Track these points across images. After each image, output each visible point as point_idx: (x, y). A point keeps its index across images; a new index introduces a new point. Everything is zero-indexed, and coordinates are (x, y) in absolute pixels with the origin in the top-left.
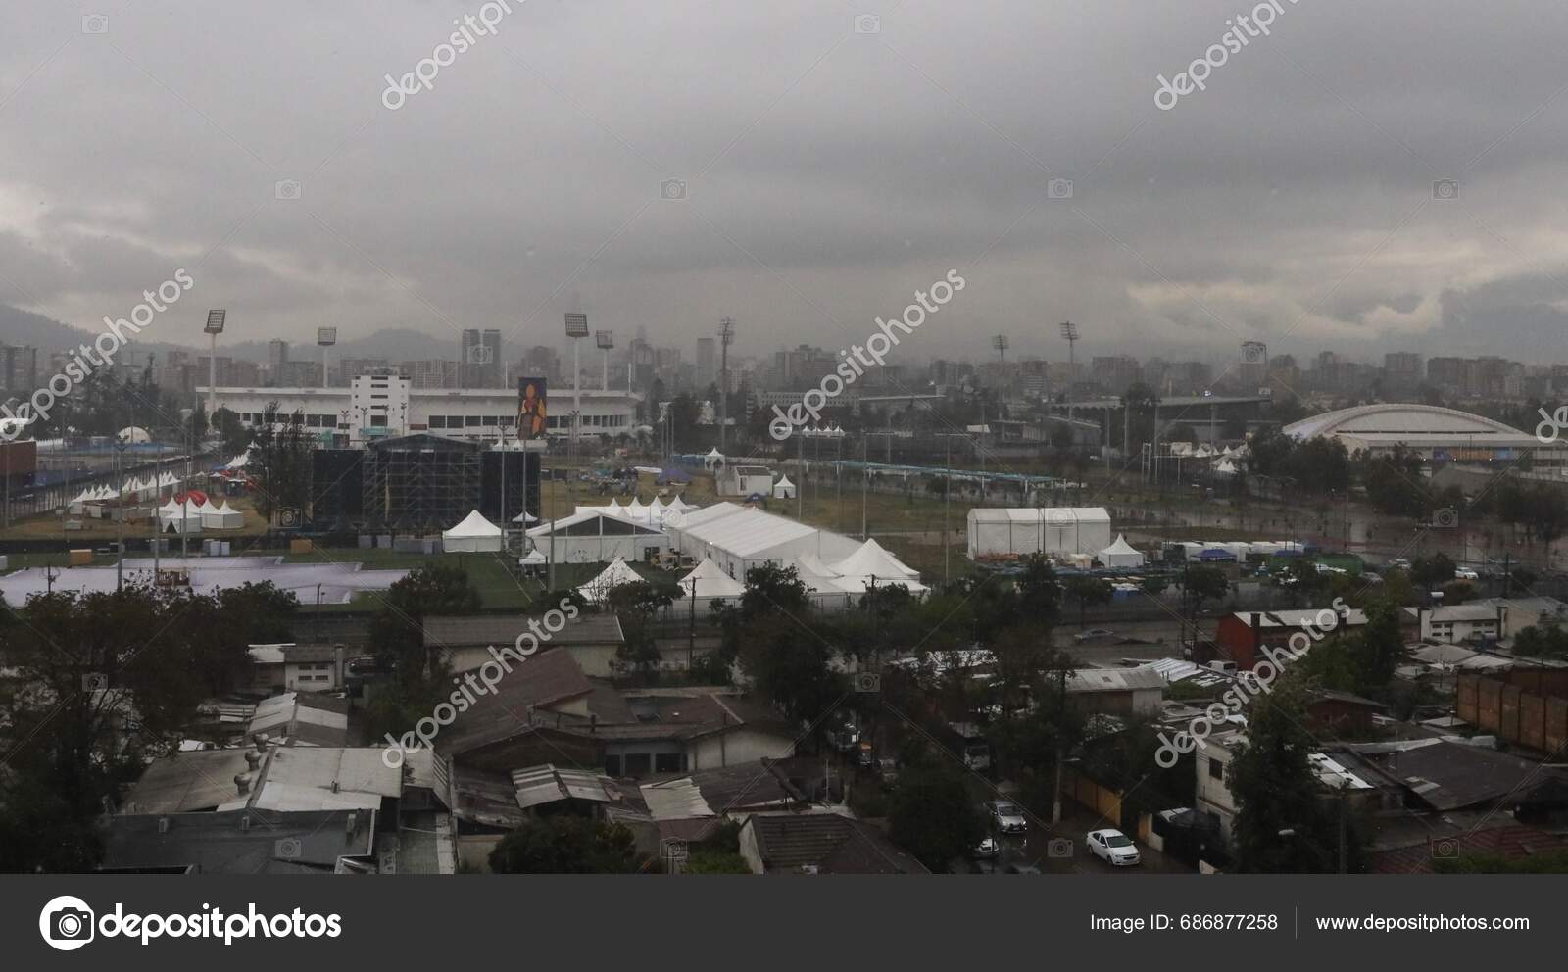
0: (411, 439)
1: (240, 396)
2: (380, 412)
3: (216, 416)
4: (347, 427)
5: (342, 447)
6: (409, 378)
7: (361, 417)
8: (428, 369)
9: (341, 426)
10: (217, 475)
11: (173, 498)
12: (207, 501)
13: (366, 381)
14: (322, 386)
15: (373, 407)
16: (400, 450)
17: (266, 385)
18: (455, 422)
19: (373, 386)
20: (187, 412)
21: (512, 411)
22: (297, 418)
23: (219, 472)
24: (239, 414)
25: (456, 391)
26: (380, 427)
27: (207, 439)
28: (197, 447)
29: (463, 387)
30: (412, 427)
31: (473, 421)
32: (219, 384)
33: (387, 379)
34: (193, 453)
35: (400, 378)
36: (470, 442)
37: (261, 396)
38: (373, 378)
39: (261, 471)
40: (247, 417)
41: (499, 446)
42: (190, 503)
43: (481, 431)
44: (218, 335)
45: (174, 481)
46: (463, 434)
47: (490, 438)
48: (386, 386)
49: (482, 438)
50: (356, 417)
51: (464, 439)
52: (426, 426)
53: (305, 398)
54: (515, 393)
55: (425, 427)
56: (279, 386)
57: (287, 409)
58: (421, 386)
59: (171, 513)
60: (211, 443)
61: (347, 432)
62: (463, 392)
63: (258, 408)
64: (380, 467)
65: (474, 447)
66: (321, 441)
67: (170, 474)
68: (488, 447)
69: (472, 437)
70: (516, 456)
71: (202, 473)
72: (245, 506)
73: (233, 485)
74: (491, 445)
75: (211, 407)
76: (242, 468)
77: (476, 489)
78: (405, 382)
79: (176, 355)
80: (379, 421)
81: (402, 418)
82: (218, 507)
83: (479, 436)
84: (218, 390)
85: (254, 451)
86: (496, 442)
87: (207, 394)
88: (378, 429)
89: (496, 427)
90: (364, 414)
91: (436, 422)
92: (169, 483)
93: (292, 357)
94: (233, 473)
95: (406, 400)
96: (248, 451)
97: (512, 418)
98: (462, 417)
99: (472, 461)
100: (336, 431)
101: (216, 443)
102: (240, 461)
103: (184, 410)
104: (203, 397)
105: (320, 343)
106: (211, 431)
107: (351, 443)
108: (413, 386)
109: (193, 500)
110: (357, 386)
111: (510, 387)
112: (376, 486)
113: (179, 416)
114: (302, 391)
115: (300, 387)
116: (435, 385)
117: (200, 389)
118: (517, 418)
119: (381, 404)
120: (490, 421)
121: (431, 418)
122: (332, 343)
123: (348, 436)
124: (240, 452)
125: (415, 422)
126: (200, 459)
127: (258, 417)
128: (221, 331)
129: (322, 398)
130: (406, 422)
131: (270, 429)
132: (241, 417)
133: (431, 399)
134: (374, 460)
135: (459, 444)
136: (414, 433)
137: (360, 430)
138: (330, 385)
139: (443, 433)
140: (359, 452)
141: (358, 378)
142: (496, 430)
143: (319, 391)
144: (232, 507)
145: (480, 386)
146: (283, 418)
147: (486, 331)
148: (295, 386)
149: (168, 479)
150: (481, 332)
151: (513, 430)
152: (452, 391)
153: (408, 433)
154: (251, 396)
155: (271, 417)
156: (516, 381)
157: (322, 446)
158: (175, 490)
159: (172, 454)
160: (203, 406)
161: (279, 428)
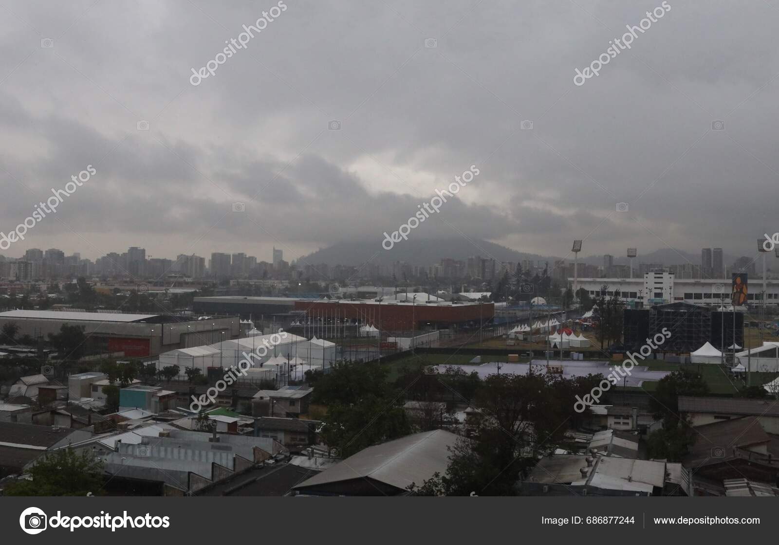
0: (675, 304)
1: (590, 282)
2: (658, 291)
3: (578, 293)
4: (642, 298)
5: (639, 308)
6: (673, 274)
7: (649, 293)
8: (684, 269)
9: (639, 298)
10: (577, 321)
11: (556, 332)
12: (572, 333)
13: (652, 275)
14: (630, 278)
15: (655, 288)
16: (669, 310)
17: (602, 277)
18: (698, 296)
19: (655, 278)
20: (564, 290)
21: (729, 291)
22: (617, 293)
23: (579, 319)
24: (588, 291)
25: (699, 280)
26: (659, 299)
27: (573, 303)
28: (568, 307)
29: (703, 278)
30: (675, 299)
31: (708, 296)
32: (579, 276)
33: (662, 274)
34: (566, 310)
35: (669, 274)
36: (706, 307)
37: (600, 283)
38: (655, 274)
39: (598, 320)
40: (592, 292)
41: (720, 310)
42: (564, 335)
43: (712, 301)
44: (578, 252)
45: (557, 323)
46: (702, 302)
47: (717, 305)
48: (662, 278)
49: (712, 305)
50: (647, 293)
51: (703, 305)
52: (683, 298)
53: (621, 283)
54: (730, 281)
55: (682, 299)
56: (609, 278)
57: (612, 289)
58: (680, 278)
59: (555, 339)
60: (575, 305)
61: (642, 301)
62: (702, 281)
63: (598, 288)
64: (658, 319)
65: (707, 310)
66: (629, 305)
67: (555, 320)
68: (716, 309)
69: (708, 304)
70: (729, 315)
71: (570, 320)
72: (591, 336)
73: (585, 326)
74: (717, 308)
75: (575, 288)
76: (590, 318)
77: (708, 331)
78: (672, 276)
79: (559, 262)
80: (658, 295)
81: (670, 294)
82: (578, 337)
83: (711, 303)
84: (579, 279)
85: (596, 310)
86: (720, 307)
87: (573, 281)
88: (658, 299)
89: (719, 299)
90: (650, 292)
91: (688, 296)
92: (555, 324)
93: (614, 263)
94: (586, 320)
95: (672, 285)
96: (592, 310)
97: (728, 295)
98: (702, 294)
99: (706, 317)
100: (637, 300)
101: (578, 305)
102: (589, 314)
103: (562, 289)
104: (571, 283)
105: (628, 256)
106: (575, 299)
107: (644, 306)
108: (676, 277)
109: (566, 332)
110: (647, 277)
111: (728, 278)
112: (656, 328)
113: (561, 292)
114: (619, 280)
115: (618, 278)
116: (689, 277)
117: (570, 279)
118: (731, 294)
119: (659, 287)
120: (717, 296)
121: (686, 294)
122: (635, 256)
123: (642, 303)
124: (589, 310)
125: (677, 296)
126: (570, 314)
127: (598, 293)
128: (580, 250)
129: (629, 283)
130: (672, 296)
131: (603, 299)
132: (590, 293)
133: (685, 284)
134: (655, 315)
135: (699, 308)
136: (677, 301)
137: (649, 300)
138: (634, 277)
139: (691, 302)
140: (648, 311)
141: (647, 274)
142: (719, 300)
143: (628, 280)
144: (585, 337)
145: (713, 278)
146: (610, 293)
147: (715, 249)
148: (616, 277)
149: (553, 322)
150: (712, 250)
151: (729, 300)
152: (696, 280)
153: (673, 301)
154: (594, 283)
155: (604, 293)
156: (731, 275)
157: (629, 308)
158: (558, 328)
159: (557, 310)
160: (571, 287)
161: (607, 298)
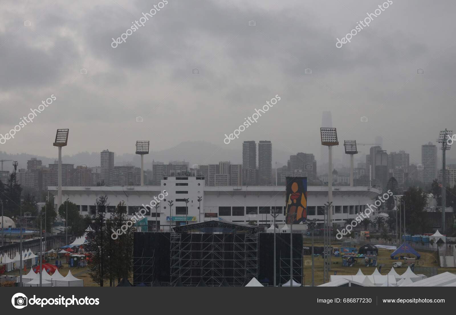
0: (207, 224)
1: (80, 193)
2: (182, 204)
3: (62, 208)
4: (158, 215)
5: (155, 230)
6: (203, 178)
7: (168, 207)
8: (218, 172)
9: (154, 215)
10: (63, 251)
11: (32, 269)
12: (57, 271)
13: (172, 180)
14: (139, 185)
15: (177, 200)
16: (198, 233)
17: (98, 185)
18: (238, 211)
19: (177, 184)
20: (41, 205)
21: (281, 202)
22: (121, 209)
23: (66, 249)
24: (79, 206)
25: (239, 188)
26: (182, 215)
27: (56, 224)
28: (49, 231)
29: (244, 184)
30: (207, 215)
31: (251, 210)
32: (65, 184)
33: (187, 179)
34: (46, 235)
35: (197, 178)
36: (249, 226)
37: (96, 193)
38: (177, 179)
39: (95, 248)
40: (85, 208)
41: (271, 229)
42: (44, 272)
43: (258, 218)
44: (63, 147)
45: (33, 256)
46: (244, 220)
47: (264, 223)
48: (186, 184)
49: (258, 223)
50: (165, 208)
51: (245, 224)
52: (217, 214)
53: (126, 194)
54: (283, 189)
55: (215, 215)
56: (108, 185)
57: (113, 202)
58: (212, 184)
59: (31, 280)
60: (59, 228)
61: (158, 219)
62: (244, 189)
63: (92, 201)
64: (183, 245)
65: (253, 230)
66: (139, 226)
67: (30, 251)
68: (263, 229)
69: (251, 222)
70: (285, 236)
71: (53, 250)
72: (85, 275)
73: (75, 259)
74: (266, 228)
75: (59, 201)
76: (81, 246)
77: (255, 262)
78: (202, 182)
79: (34, 163)
80: (182, 210)
81: (199, 208)
82: (65, 276)
83: (256, 221)
84: (64, 188)
85: (90, 234)
86: (269, 226)
87: (56, 192)
88: (181, 217)
89: (268, 215)
90: (171, 205)
91: (224, 211)
92: (30, 258)
93: (117, 163)
94: (76, 249)
95: (201, 195)
96: (85, 235)
97: (280, 208)
98: (243, 207)
99: (251, 241)
100: (150, 218)
101: (63, 228)
102: (80, 241)
103: (39, 204)
104: (52, 194)
105: (137, 153)
106: (59, 218)
107: (161, 228)
108: (206, 184)
109: (46, 269)
110: (165, 184)
111: (280, 184)
112: (180, 259)
113: (36, 207)
114: (125, 188)
115: (123, 186)
116: (224, 184)
117: (50, 188)
118: (285, 208)
119: (183, 198)
120: (265, 210)
121: (220, 208)
122: (147, 153)
123: (159, 222)
124: (80, 235)
125: (208, 211)
126: (51, 241)
127: (93, 208)
128: (65, 144)
129: (140, 194)
130: (202, 212)
131: (101, 217)
132: (81, 208)
133: (220, 194)
134: (178, 240)
135: (242, 228)
136: (208, 219)
137: (168, 217)
138: (146, 184)
139: (229, 219)
140: (168, 234)
141: (165, 179)
142: (269, 217)
143: (137, 188)
144: (74, 275)
145: (257, 184)
146: (111, 209)
147: (260, 142)
148: (119, 185)
149: (29, 255)
150: (257, 143)
151: (282, 217)
152: (236, 188)
153: (203, 219)
154: (88, 193)
155: (102, 208)
156: (284, 180)
157: (139, 230)
158: (34, 263)
159: (32, 236)
160: (52, 200)
161: (108, 216)
